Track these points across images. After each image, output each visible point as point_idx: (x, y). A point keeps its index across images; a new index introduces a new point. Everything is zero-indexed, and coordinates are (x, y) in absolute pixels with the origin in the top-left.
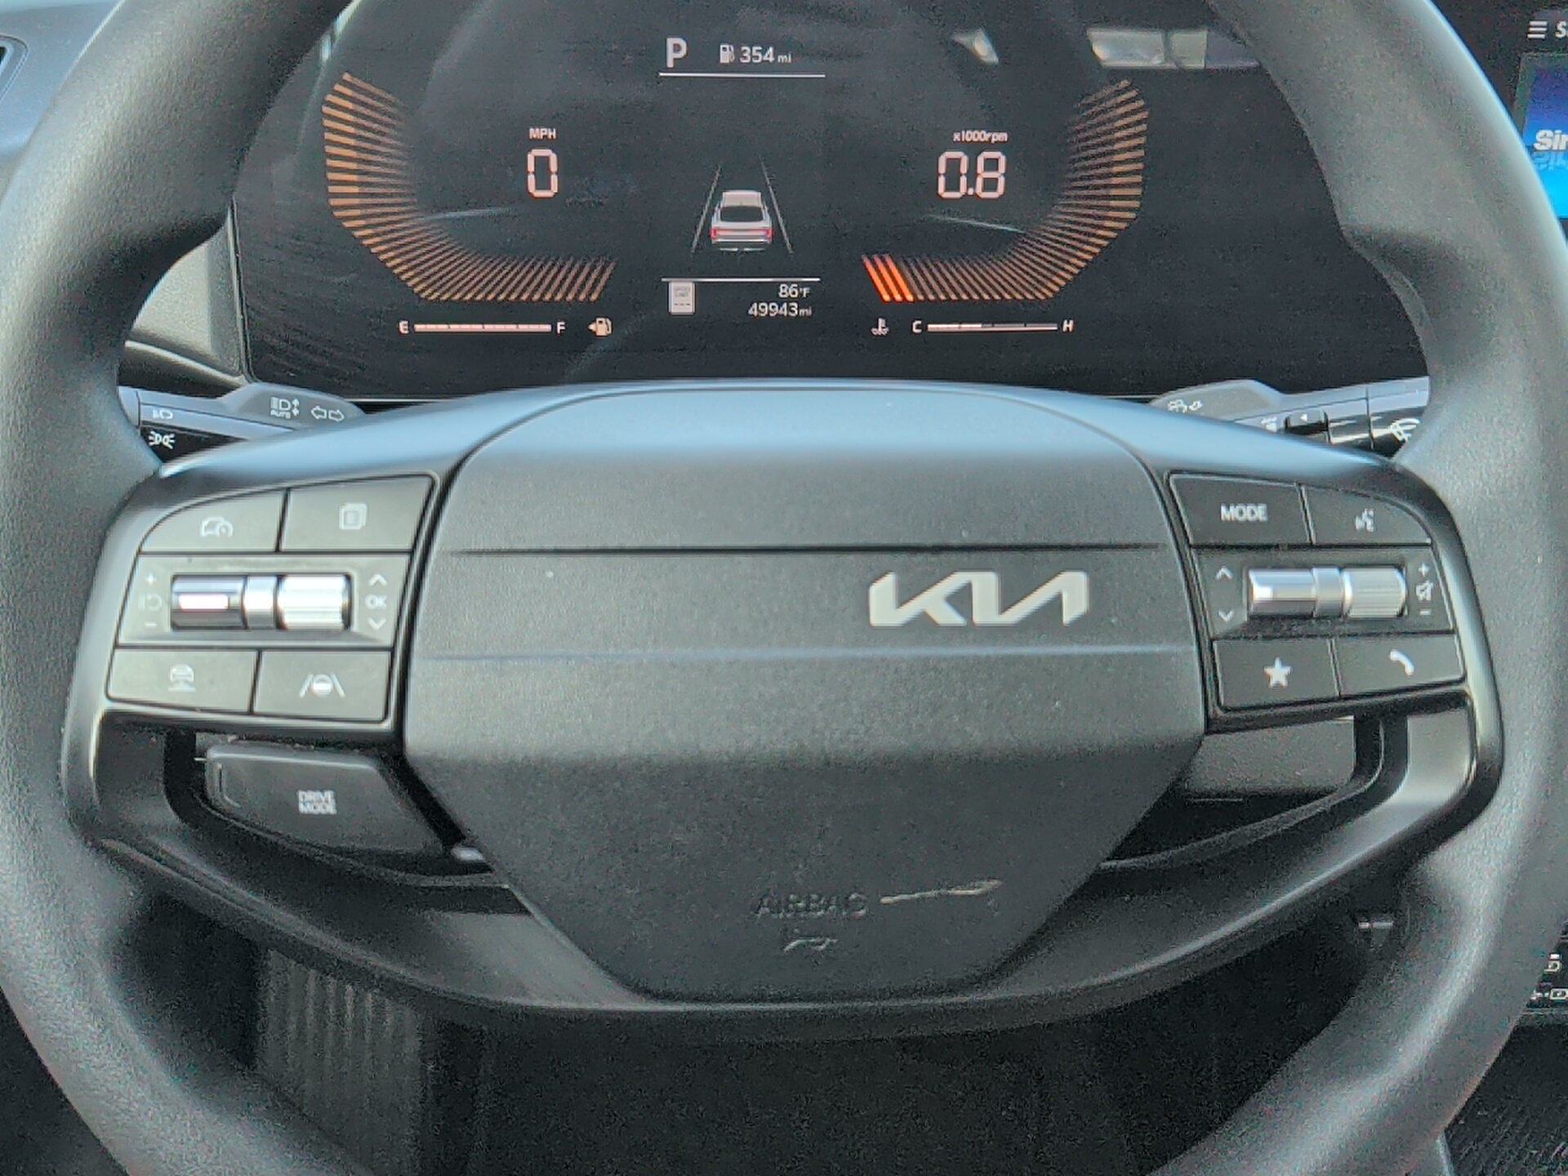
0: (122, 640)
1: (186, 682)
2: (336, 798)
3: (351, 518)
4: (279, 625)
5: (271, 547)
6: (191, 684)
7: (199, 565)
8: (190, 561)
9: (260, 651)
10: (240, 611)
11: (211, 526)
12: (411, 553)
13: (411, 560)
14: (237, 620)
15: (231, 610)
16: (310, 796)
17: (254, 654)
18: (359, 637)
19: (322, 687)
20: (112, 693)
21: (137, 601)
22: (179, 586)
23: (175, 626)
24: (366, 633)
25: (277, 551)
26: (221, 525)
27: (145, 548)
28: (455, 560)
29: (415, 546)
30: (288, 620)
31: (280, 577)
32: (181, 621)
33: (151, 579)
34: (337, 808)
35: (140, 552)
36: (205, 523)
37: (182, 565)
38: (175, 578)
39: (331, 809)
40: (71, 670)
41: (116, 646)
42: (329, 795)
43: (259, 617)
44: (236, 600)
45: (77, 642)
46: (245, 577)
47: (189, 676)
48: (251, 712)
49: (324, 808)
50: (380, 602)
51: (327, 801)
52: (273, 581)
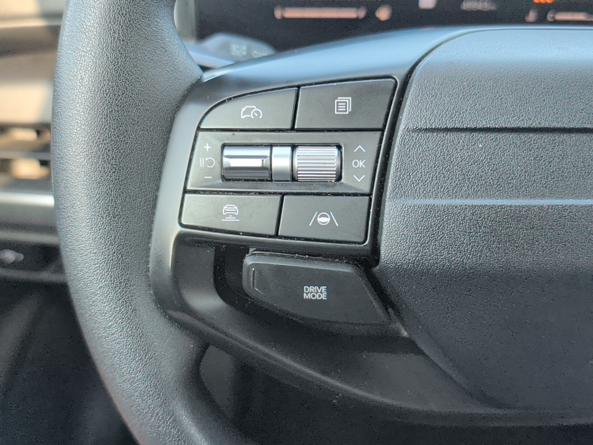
0: (189, 187)
1: (234, 215)
2: (327, 290)
3: (342, 108)
4: (294, 179)
5: (289, 126)
6: (237, 217)
7: (239, 138)
8: (234, 134)
9: (283, 195)
10: (269, 169)
11: (248, 111)
12: (382, 130)
13: (382, 135)
14: (266, 175)
15: (263, 168)
16: (311, 289)
17: (278, 198)
18: (346, 186)
19: (324, 220)
20: (184, 222)
21: (199, 162)
22: (227, 152)
23: (224, 178)
24: (350, 184)
25: (292, 129)
26: (254, 110)
27: (202, 127)
28: (415, 135)
29: (385, 126)
30: (300, 175)
31: (294, 147)
32: (229, 175)
33: (207, 147)
34: (328, 296)
35: (199, 129)
36: (243, 109)
37: (228, 137)
38: (224, 146)
39: (323, 297)
40: (154, 206)
41: (185, 191)
42: (323, 288)
43: (281, 173)
44: (266, 162)
45: (158, 189)
46: (271, 146)
47: (236, 212)
48: (276, 235)
49: (320, 296)
50: (361, 164)
51: (321, 292)
52: (289, 149)
